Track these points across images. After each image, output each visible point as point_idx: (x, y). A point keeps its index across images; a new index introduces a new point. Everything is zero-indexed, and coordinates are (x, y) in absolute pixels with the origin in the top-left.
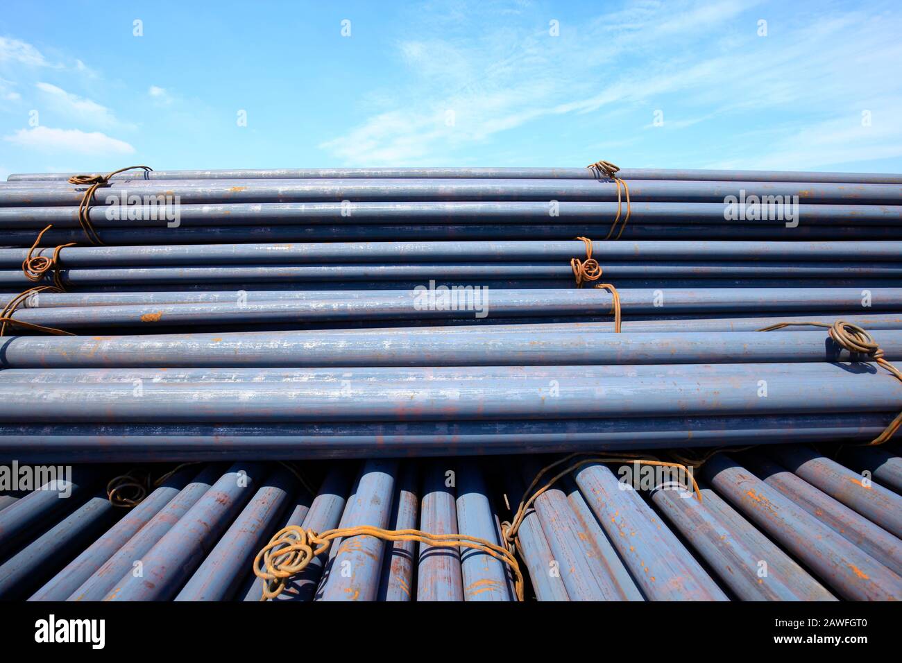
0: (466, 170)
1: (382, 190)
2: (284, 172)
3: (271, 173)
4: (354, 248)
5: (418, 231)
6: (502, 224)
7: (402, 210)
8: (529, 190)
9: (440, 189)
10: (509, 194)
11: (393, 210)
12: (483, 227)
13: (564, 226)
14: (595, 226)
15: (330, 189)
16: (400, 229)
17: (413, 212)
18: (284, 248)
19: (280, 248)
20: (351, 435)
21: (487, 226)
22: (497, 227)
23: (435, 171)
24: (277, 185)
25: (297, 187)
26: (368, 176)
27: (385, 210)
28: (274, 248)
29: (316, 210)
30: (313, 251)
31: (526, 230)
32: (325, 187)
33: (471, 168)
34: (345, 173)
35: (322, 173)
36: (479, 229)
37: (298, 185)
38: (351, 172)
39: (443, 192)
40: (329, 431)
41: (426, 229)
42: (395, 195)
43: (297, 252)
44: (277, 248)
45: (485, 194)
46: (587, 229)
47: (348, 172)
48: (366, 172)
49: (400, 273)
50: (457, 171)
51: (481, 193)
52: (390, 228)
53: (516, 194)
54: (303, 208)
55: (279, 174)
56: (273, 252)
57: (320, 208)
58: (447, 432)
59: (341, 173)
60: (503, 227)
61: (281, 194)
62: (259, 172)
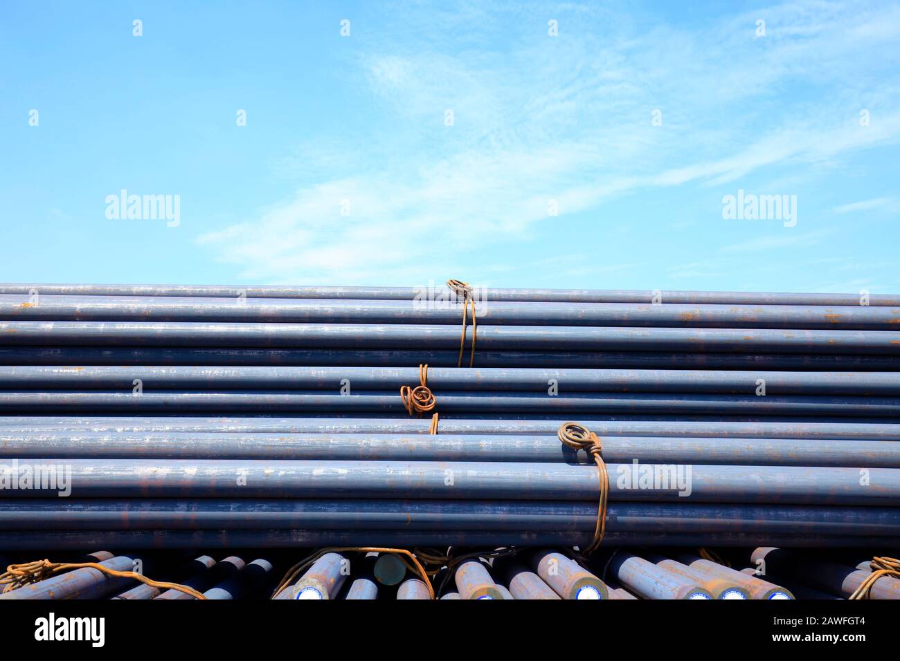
0: (310, 289)
1: (195, 309)
2: (89, 288)
3: (72, 288)
4: (154, 371)
5: (235, 356)
6: (333, 348)
7: (215, 331)
8: (362, 311)
9: (262, 309)
10: (340, 316)
11: (205, 331)
12: (311, 351)
13: (405, 352)
14: (442, 352)
15: (136, 307)
16: (213, 353)
17: (228, 333)
18: (73, 371)
19: (68, 371)
20: (99, 510)
21: (315, 352)
22: (327, 352)
23: (272, 290)
24: (76, 302)
25: (99, 304)
26: (191, 294)
27: (196, 331)
28: (61, 371)
29: (117, 330)
30: (106, 374)
31: (361, 355)
32: (131, 305)
33: (316, 287)
34: (163, 290)
35: (135, 289)
36: (306, 354)
37: (99, 302)
38: (171, 289)
39: (264, 313)
40: (81, 507)
41: (245, 354)
42: (210, 315)
43: (87, 375)
44: (65, 371)
45: (313, 315)
46: (432, 355)
47: (168, 289)
48: (188, 290)
49: (205, 401)
50: (299, 290)
51: (307, 314)
52: (203, 351)
53: (347, 315)
54: (102, 327)
55: (82, 290)
56: (60, 374)
57: (121, 327)
58: (186, 508)
59: (159, 290)
60: (334, 352)
61: (80, 312)
62: (57, 288)
